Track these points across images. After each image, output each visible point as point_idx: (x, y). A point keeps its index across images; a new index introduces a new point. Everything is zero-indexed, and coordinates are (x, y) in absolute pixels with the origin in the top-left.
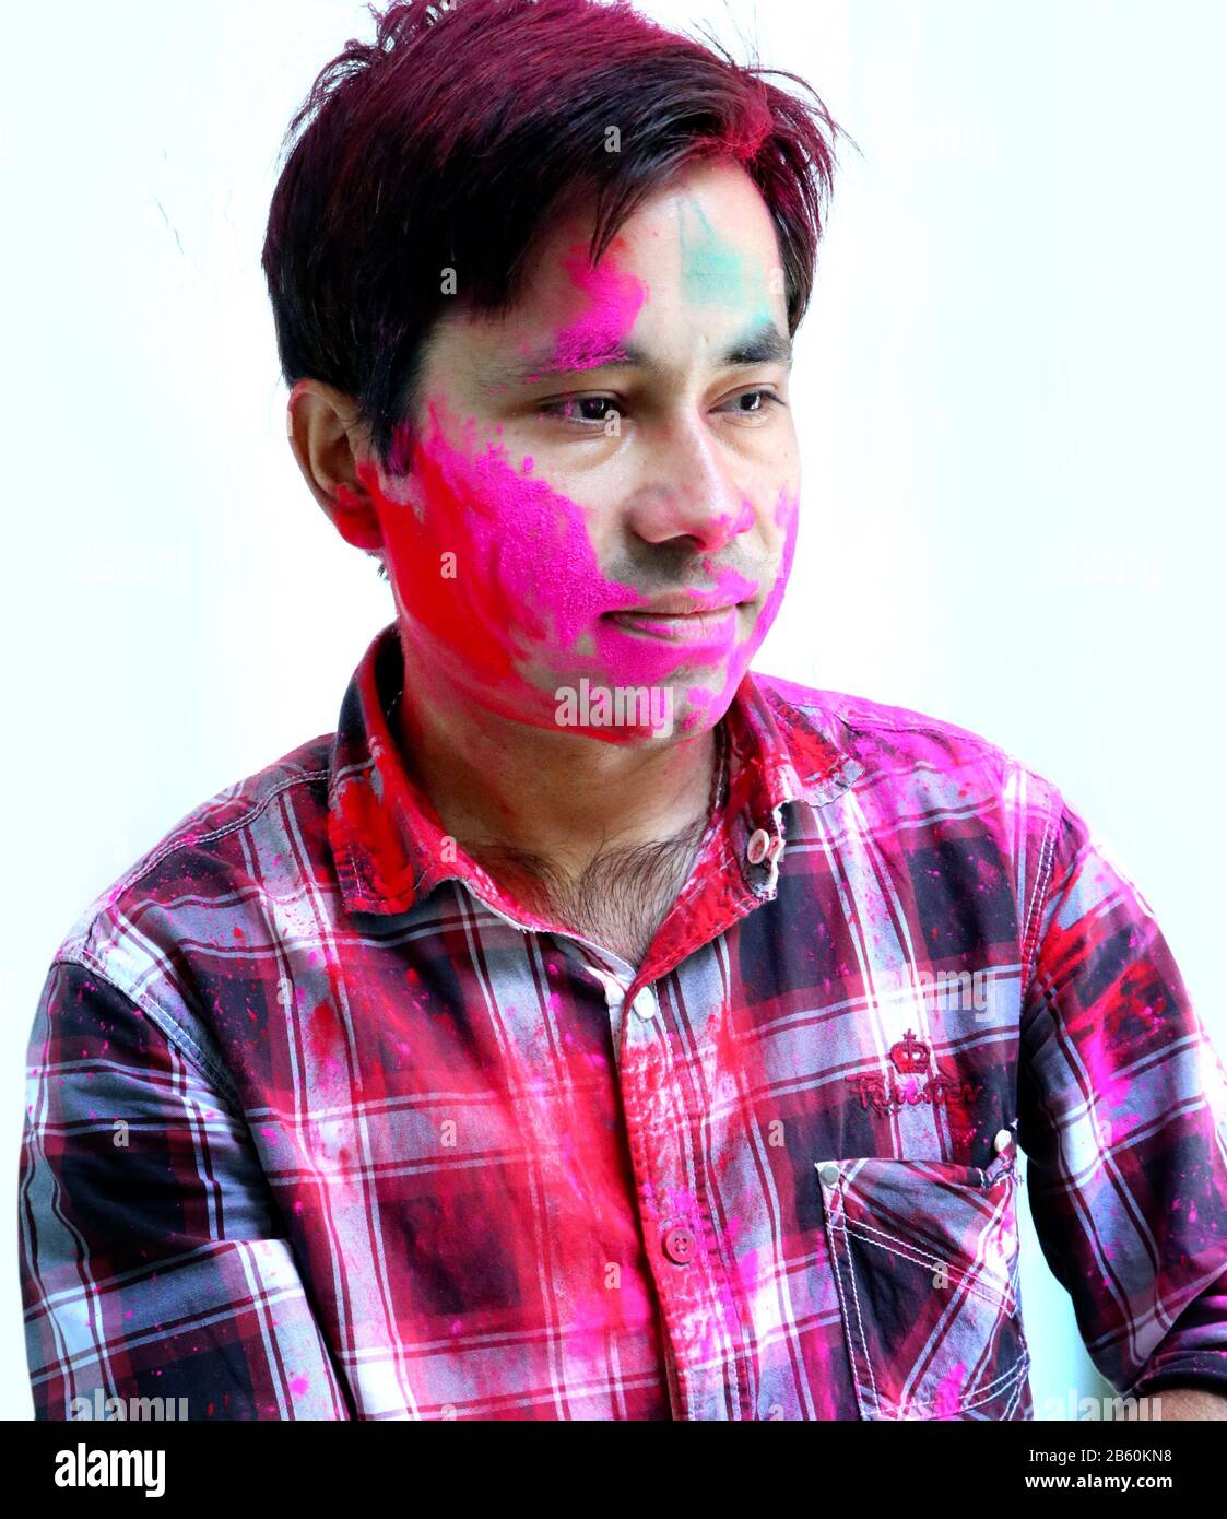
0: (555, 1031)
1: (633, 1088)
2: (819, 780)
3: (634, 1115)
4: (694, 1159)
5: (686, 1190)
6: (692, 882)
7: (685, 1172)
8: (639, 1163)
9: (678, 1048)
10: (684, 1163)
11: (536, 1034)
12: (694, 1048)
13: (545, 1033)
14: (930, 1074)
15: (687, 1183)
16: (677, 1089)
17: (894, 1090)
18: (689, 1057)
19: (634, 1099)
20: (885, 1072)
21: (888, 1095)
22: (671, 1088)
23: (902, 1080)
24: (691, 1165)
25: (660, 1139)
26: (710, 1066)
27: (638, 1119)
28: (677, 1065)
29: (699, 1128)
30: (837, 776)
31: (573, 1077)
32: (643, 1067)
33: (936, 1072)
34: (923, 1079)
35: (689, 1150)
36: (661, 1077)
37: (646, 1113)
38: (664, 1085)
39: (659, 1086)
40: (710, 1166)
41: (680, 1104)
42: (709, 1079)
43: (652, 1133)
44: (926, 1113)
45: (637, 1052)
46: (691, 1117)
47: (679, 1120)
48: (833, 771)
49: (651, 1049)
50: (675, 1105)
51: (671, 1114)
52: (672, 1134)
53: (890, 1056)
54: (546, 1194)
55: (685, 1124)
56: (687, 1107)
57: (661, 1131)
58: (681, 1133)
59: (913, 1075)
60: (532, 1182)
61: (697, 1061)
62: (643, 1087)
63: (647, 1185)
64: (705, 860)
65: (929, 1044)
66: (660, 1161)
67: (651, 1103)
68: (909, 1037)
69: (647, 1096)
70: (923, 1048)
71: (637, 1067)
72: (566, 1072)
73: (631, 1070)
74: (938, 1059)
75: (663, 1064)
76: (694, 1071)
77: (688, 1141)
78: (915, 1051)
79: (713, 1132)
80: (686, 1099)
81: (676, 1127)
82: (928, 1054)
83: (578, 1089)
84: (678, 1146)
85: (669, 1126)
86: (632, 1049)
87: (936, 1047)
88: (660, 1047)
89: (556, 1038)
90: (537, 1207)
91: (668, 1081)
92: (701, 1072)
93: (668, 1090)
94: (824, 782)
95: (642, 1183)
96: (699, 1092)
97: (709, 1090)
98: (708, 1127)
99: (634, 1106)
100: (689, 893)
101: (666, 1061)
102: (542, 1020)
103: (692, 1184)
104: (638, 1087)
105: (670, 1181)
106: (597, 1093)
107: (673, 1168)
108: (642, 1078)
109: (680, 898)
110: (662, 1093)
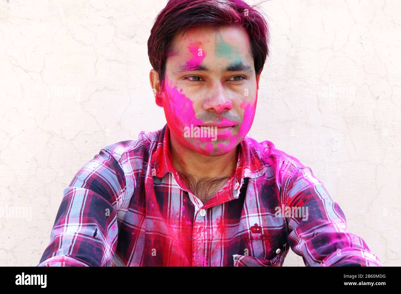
0: (181, 214)
1: (195, 231)
2: (257, 172)
3: (194, 237)
4: (207, 250)
5: (204, 257)
6: (222, 190)
7: (204, 252)
8: (194, 248)
9: (208, 224)
10: (204, 250)
11: (177, 214)
12: (212, 225)
13: (179, 214)
14: (262, 234)
15: (204, 255)
16: (206, 233)
17: (251, 237)
18: (211, 227)
19: (195, 234)
20: (249, 233)
21: (250, 238)
22: (204, 233)
23: (253, 235)
24: (206, 251)
25: (200, 243)
26: (215, 230)
27: (195, 238)
28: (207, 228)
29: (209, 243)
30: (261, 171)
31: (182, 226)
32: (199, 227)
33: (263, 233)
34: (260, 235)
35: (206, 247)
36: (202, 230)
37: (197, 237)
38: (203, 232)
39: (201, 231)
40: (210, 252)
41: (206, 237)
42: (214, 232)
43: (198, 242)
44: (260, 242)
45: (198, 223)
46: (208, 240)
47: (205, 240)
48: (261, 170)
49: (202, 223)
50: (205, 237)
51: (203, 238)
52: (202, 243)
53: (250, 229)
54: (172, 247)
55: (206, 241)
56: (207, 237)
57: (200, 242)
58: (205, 243)
59: (256, 234)
60: (170, 243)
61: (212, 228)
62: (198, 231)
63: (195, 253)
64: (227, 186)
65: (262, 226)
66: (199, 249)
67: (199, 235)
68: (256, 225)
69: (198, 233)
70: (260, 228)
71: (197, 226)
72: (181, 224)
73: (195, 227)
74: (264, 230)
75: (204, 227)
76: (211, 230)
77: (206, 245)
78: (258, 228)
79: (212, 244)
80: (208, 235)
81: (204, 241)
82: (262, 229)
83: (182, 229)
84: (204, 246)
85: (202, 241)
86: (197, 222)
87: (264, 227)
88: (204, 223)
89: (181, 216)
90: (169, 249)
91: (204, 231)
92: (212, 230)
93: (203, 233)
94: (258, 172)
95: (193, 253)
96: (211, 235)
97: (214, 235)
98: (211, 243)
99: (195, 235)
100: (221, 192)
101: (205, 226)
102: (179, 211)
103: (206, 255)
104: (196, 231)
105: (200, 254)
106: (187, 230)
107: (201, 251)
108: (198, 229)
109: (218, 193)
110: (202, 233)
